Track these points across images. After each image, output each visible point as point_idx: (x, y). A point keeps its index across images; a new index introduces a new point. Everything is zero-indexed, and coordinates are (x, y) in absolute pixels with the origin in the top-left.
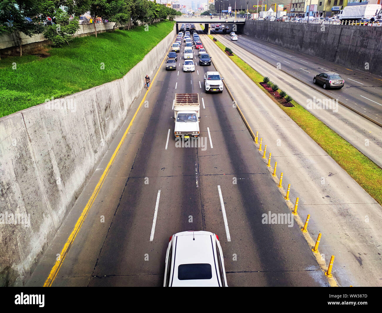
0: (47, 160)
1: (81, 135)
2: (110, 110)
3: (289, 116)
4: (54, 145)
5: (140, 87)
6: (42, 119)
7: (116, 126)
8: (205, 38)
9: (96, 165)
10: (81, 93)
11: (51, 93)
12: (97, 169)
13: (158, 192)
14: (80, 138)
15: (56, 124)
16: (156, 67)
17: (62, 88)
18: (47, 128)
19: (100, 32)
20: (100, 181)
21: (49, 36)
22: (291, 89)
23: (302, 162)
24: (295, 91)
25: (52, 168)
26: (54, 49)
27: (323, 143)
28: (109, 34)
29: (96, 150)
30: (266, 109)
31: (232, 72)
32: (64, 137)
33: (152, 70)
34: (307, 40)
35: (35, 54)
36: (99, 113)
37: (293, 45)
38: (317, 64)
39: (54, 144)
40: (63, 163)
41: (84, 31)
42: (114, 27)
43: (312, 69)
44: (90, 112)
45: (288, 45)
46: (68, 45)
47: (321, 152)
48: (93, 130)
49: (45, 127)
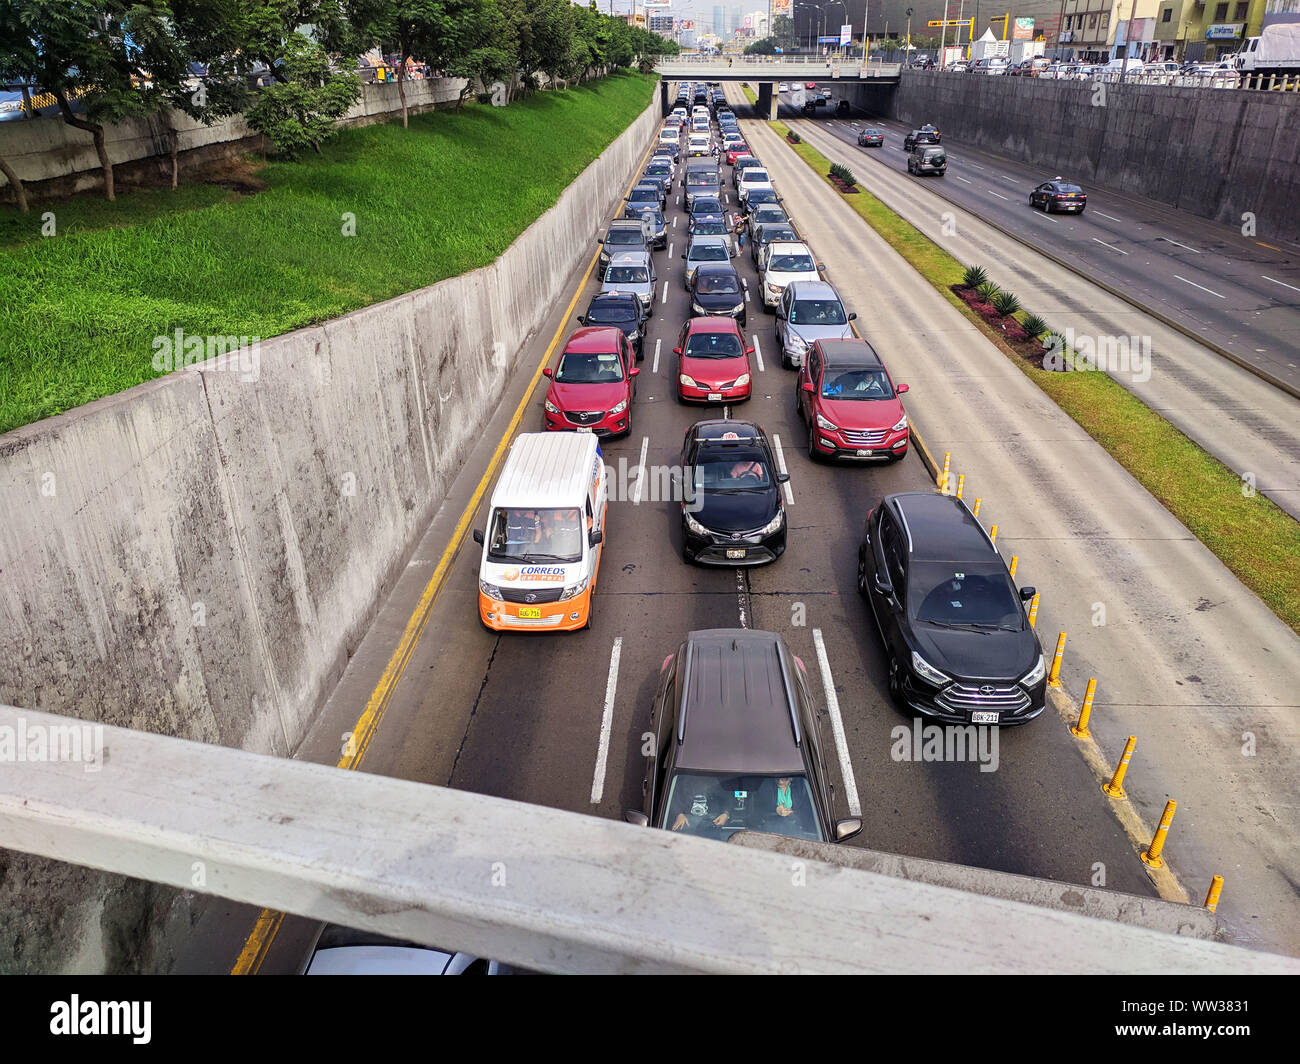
0: (271, 527)
1: (367, 449)
2: (455, 368)
3: (1056, 401)
4: (289, 479)
5: (545, 294)
6: (257, 391)
7: (472, 424)
8: (760, 133)
9: (409, 550)
11: (279, 308)
12: (412, 564)
13: (613, 643)
14: (364, 459)
15: (297, 410)
16: (597, 229)
17: (311, 295)
18: (272, 421)
19: (418, 111)
20: (423, 601)
21: (264, 123)
22: (1062, 308)
23: (1104, 559)
24: (1077, 317)
25: (283, 551)
26: (275, 165)
27: (1178, 498)
28: (447, 117)
29: (410, 500)
30: (976, 375)
31: (852, 248)
32: (319, 454)
33: (582, 239)
34: (1118, 140)
35: (218, 183)
36: (421, 379)
37: (1068, 158)
38: (1151, 223)
39: (289, 476)
40: (313, 538)
41: (366, 107)
42: (461, 95)
43: (1136, 242)
44: (395, 374)
45: (1051, 158)
46: (317, 151)
47: (1171, 530)
48: (402, 434)
49: (265, 419)
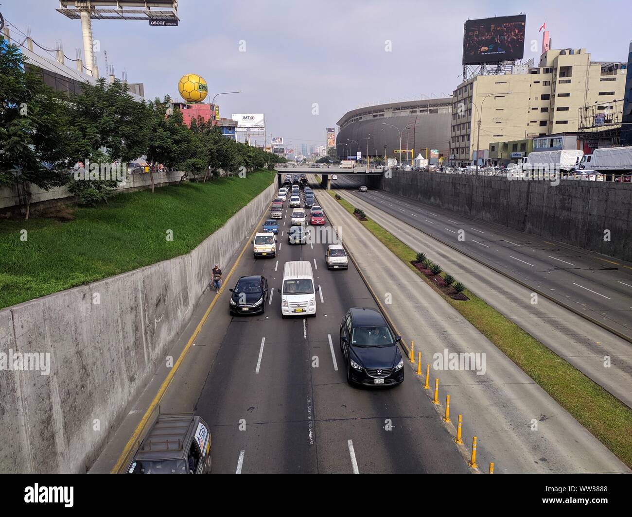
0: (44, 395)
1: (109, 350)
2: (165, 305)
3: (462, 315)
4: (59, 368)
6: (45, 320)
7: (173, 333)
8: (323, 195)
9: (130, 404)
10: (117, 277)
11: (66, 277)
12: (131, 412)
13: (239, 455)
14: (107, 355)
15: (68, 330)
16: (245, 237)
17: (87, 270)
18: (52, 336)
19: (160, 185)
20: (135, 434)
21: (76, 190)
22: (462, 271)
23: (493, 395)
24: (468, 275)
25: (51, 409)
26: (82, 209)
27: (524, 362)
28: (174, 188)
29: (133, 376)
30: (425, 303)
31: (365, 245)
32: (79, 353)
33: (237, 242)
34: (478, 199)
35: (50, 217)
36: (144, 311)
37: (458, 206)
38: (497, 233)
39: (59, 366)
40: (70, 401)
41: (134, 183)
42: (182, 178)
43: (491, 242)
44: (129, 309)
45: (451, 206)
46: (106, 203)
47: (524, 379)
48: (131, 340)
49: (48, 335)
